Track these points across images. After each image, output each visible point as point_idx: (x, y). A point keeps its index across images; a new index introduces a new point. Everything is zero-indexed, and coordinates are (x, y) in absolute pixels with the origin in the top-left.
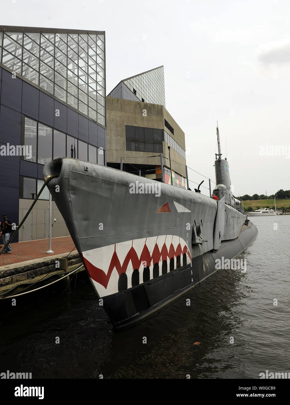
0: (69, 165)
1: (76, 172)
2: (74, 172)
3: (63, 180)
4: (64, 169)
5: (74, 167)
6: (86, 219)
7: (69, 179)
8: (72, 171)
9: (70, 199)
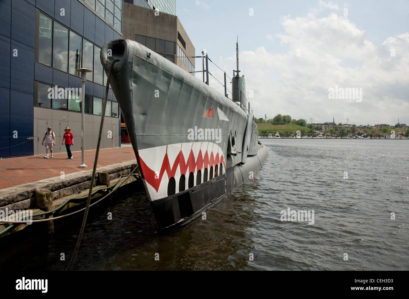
0: (134, 48)
1: (139, 57)
2: (137, 56)
3: (126, 63)
4: (128, 50)
5: (137, 50)
6: (144, 114)
7: (132, 63)
8: (136, 55)
9: (131, 88)
